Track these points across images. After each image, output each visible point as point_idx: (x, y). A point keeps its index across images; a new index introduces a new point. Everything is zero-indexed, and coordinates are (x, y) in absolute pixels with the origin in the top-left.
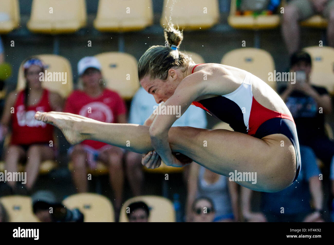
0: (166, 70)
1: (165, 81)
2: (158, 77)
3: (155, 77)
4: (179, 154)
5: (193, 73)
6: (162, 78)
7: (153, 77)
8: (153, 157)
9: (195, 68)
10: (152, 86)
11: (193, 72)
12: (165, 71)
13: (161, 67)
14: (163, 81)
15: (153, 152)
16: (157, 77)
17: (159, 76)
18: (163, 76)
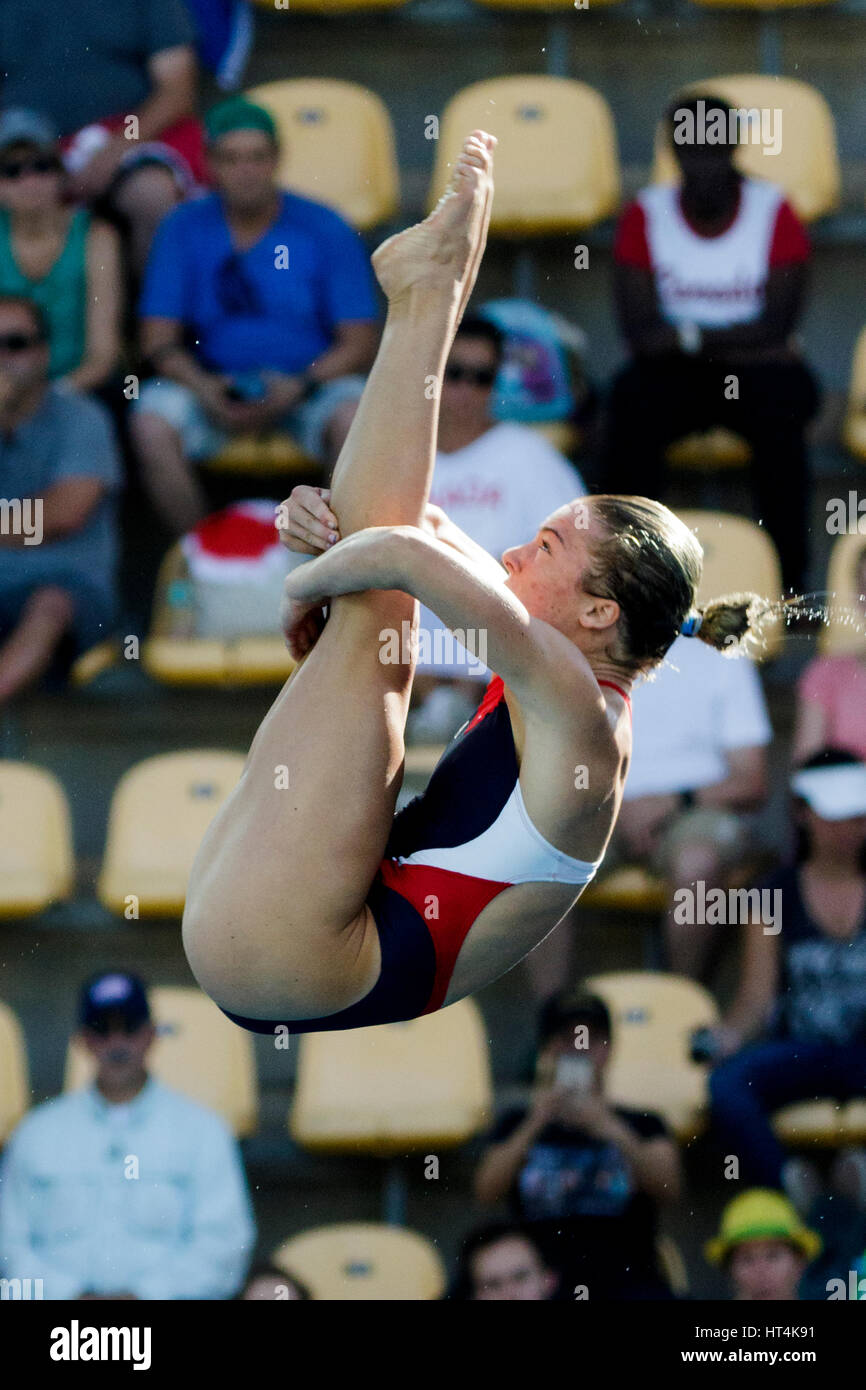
0: (617, 594)
1: (581, 587)
2: (594, 563)
3: (597, 554)
4: (325, 616)
5: (597, 684)
6: (592, 577)
7: (597, 548)
8: (318, 528)
9: (614, 691)
10: (566, 542)
11: (602, 683)
12: (615, 591)
13: (627, 576)
14: (581, 582)
15: (334, 529)
16: (596, 560)
17: (600, 567)
18: (598, 582)
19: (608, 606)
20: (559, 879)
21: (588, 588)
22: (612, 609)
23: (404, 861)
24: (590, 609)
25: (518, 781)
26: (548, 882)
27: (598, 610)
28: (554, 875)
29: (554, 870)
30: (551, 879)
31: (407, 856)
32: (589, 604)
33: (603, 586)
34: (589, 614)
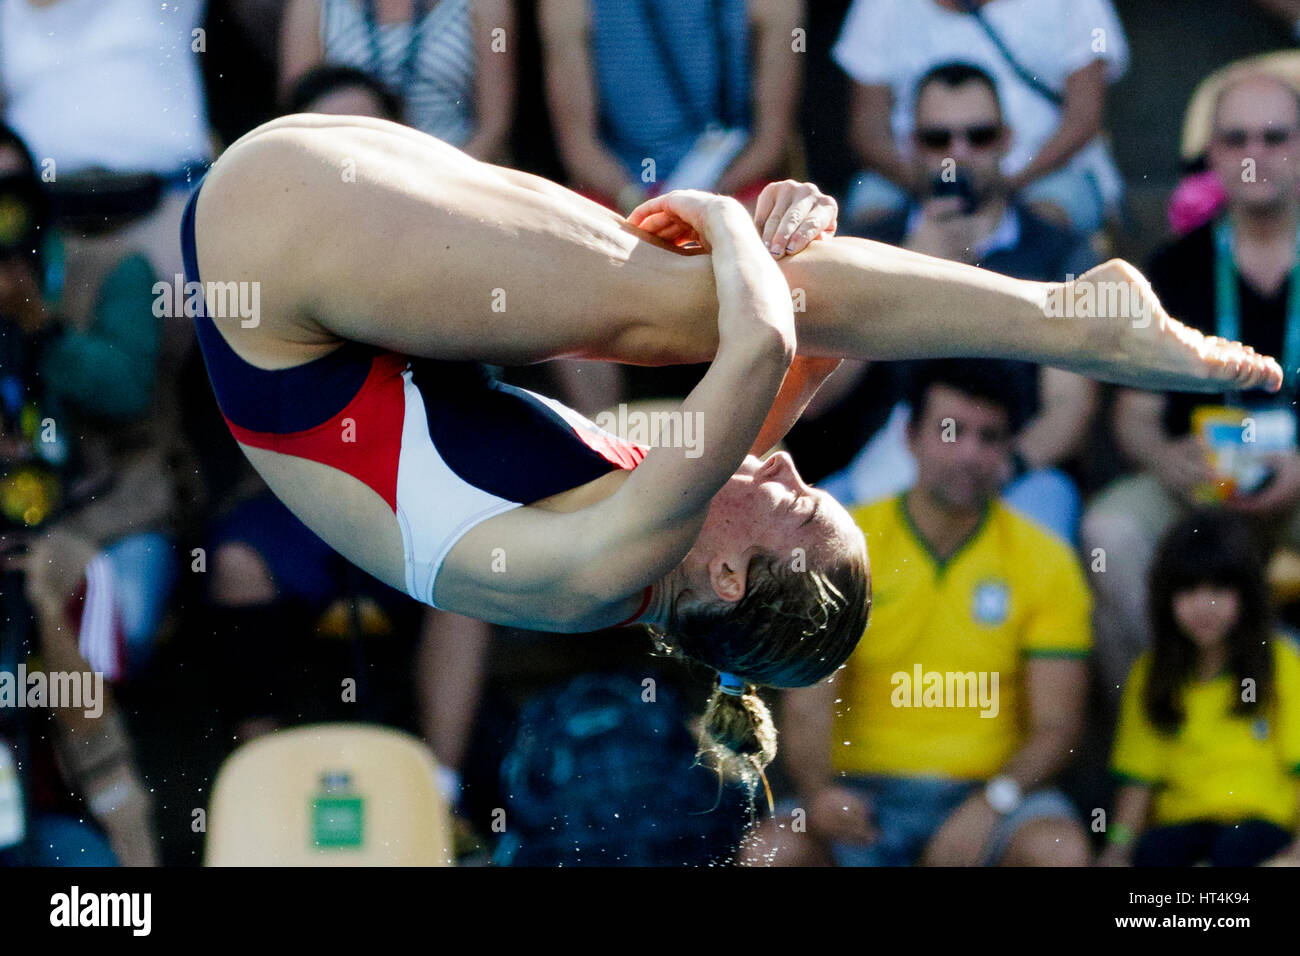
0: (753, 596)
1: (756, 552)
6: (770, 564)
12: (758, 593)
13: (776, 606)
14: (762, 552)
18: (765, 572)
19: (738, 588)
20: (407, 564)
21: (757, 561)
22: (735, 593)
23: (407, 377)
24: (731, 567)
25: (521, 505)
26: (403, 554)
27: (731, 576)
28: (412, 559)
29: (418, 559)
30: (406, 556)
31: (415, 380)
32: (738, 564)
33: (761, 580)
34: (725, 566)
